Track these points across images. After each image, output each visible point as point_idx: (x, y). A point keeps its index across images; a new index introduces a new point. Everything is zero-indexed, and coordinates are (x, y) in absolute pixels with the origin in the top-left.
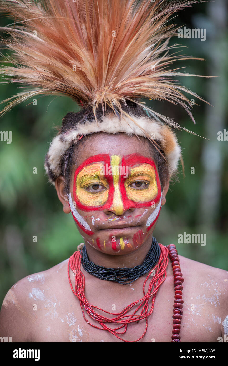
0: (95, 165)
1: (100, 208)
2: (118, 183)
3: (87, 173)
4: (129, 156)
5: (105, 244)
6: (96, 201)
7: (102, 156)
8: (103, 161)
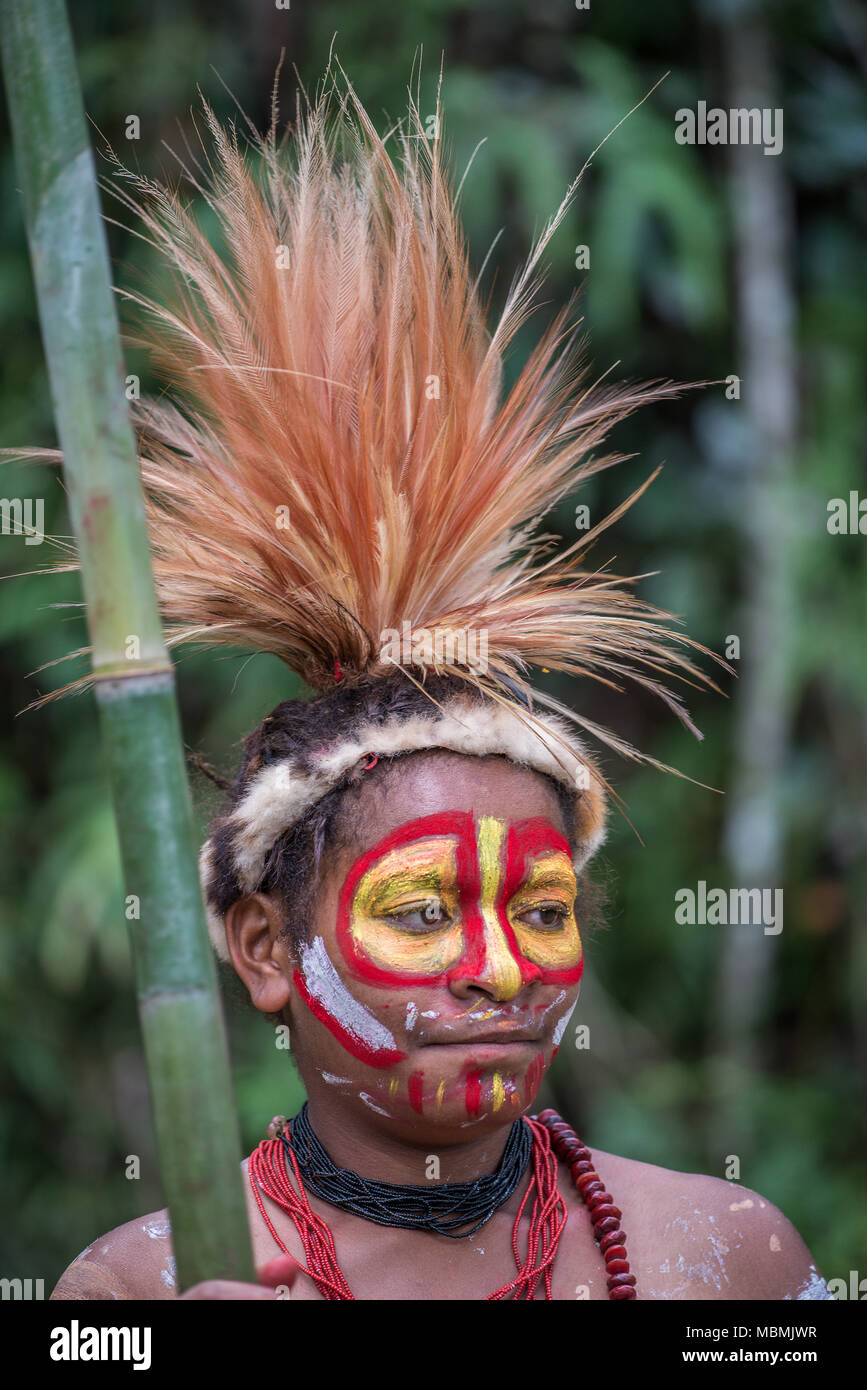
0: (429, 845)
1: (432, 979)
2: (492, 906)
3: (402, 869)
4: (527, 823)
5: (440, 1092)
6: (426, 957)
7: (450, 819)
8: (453, 832)
